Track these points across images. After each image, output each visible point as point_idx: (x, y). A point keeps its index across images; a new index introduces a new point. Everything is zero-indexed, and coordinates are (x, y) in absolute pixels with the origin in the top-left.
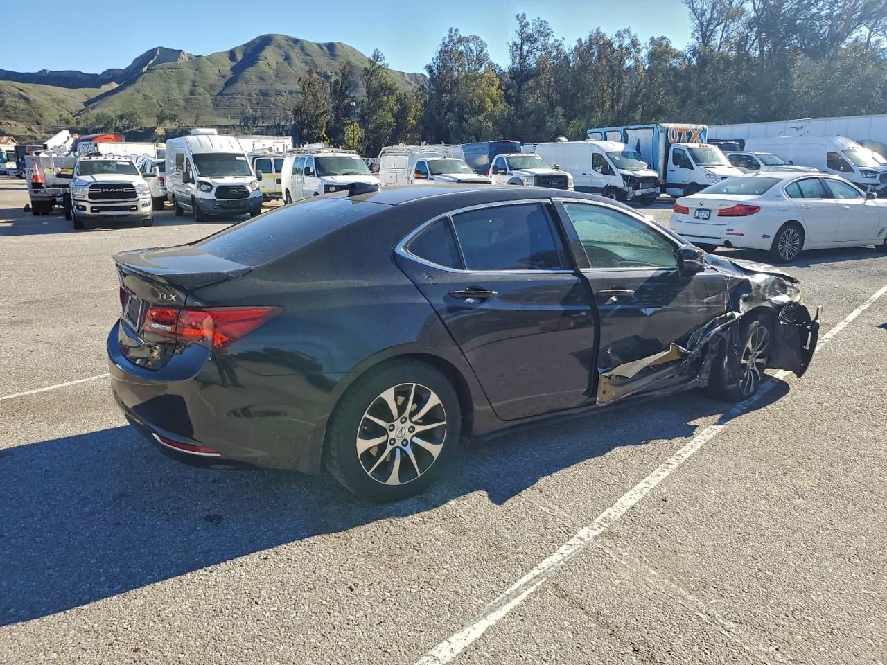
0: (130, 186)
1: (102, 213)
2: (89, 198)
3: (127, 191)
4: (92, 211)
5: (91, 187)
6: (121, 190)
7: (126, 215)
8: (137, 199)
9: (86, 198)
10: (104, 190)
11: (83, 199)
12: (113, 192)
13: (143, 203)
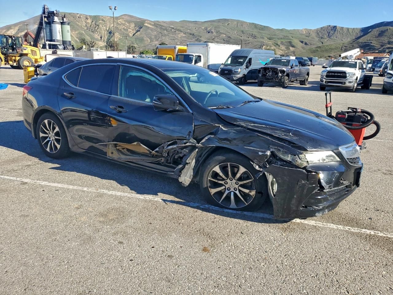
0: (345, 73)
1: (329, 84)
2: (326, 77)
3: (343, 75)
4: (325, 83)
5: (327, 72)
6: (340, 74)
7: (339, 86)
8: (346, 79)
9: (325, 77)
10: (332, 74)
11: (323, 77)
12: (336, 75)
13: (349, 81)
